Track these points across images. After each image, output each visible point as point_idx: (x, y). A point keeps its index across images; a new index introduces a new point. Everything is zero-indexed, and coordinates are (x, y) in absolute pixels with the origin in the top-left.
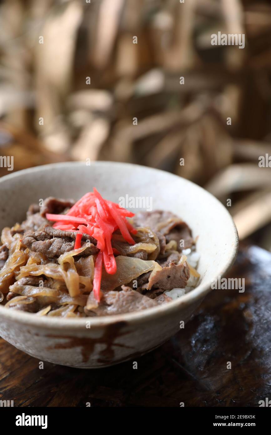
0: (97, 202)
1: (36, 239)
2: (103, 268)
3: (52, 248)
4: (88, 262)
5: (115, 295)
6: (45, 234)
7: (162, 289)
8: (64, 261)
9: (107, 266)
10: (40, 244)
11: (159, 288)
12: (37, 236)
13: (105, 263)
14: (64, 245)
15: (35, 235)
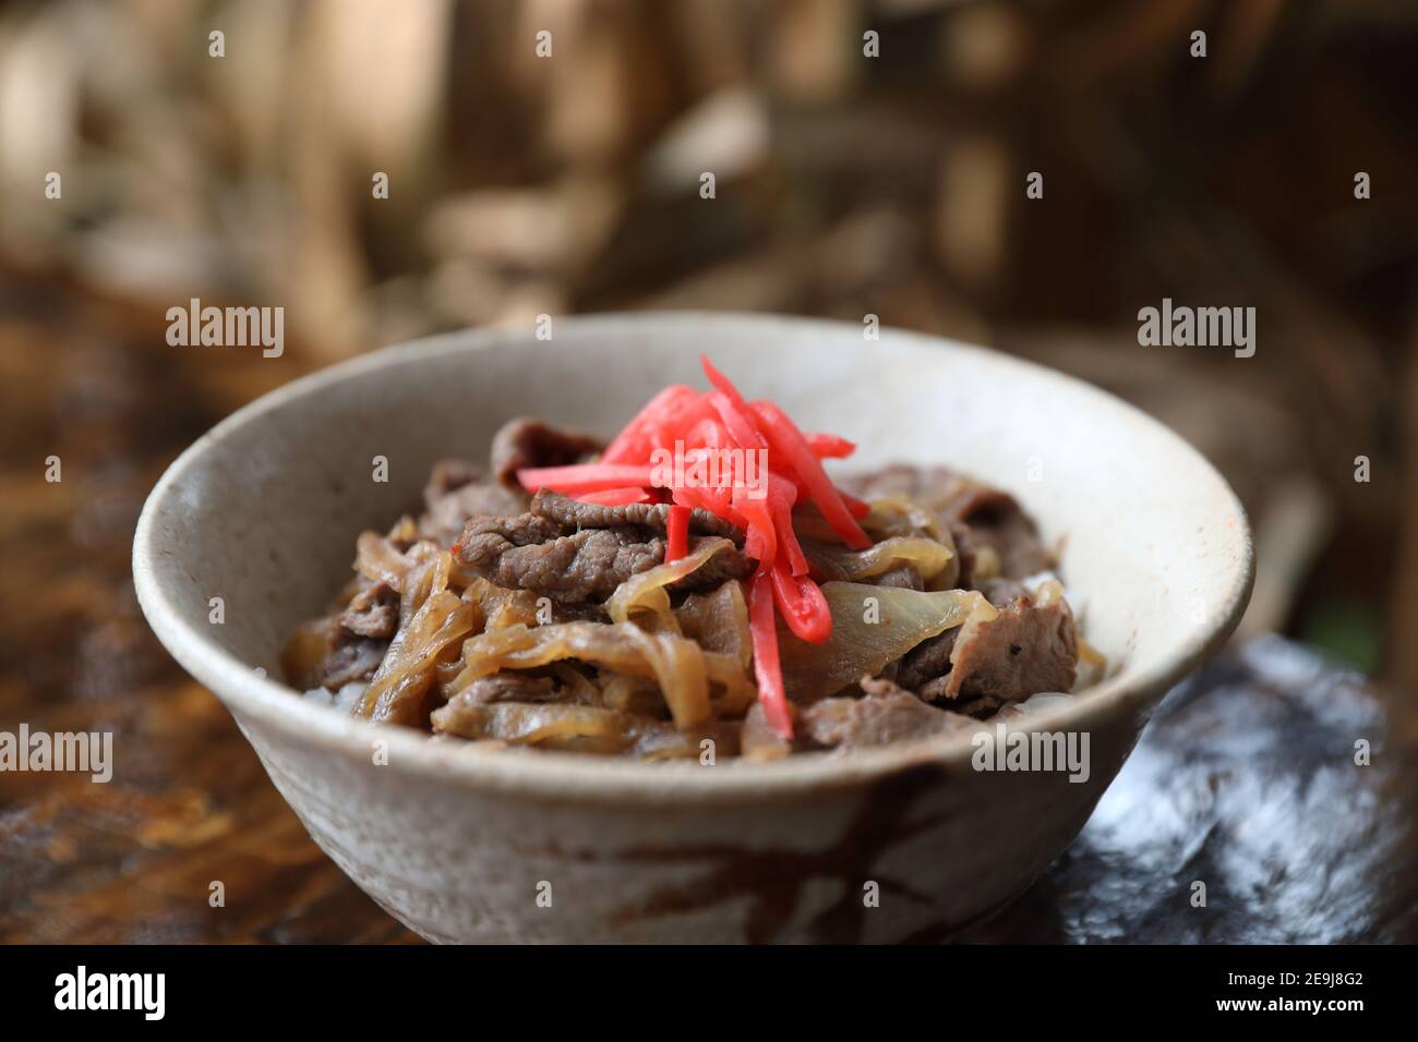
0: (722, 404)
1: (513, 538)
2: (782, 627)
3: (579, 566)
4: (722, 603)
5: (844, 710)
6: (543, 524)
7: (993, 696)
8: (631, 607)
9: (796, 613)
10: (532, 558)
11: (985, 692)
12: (513, 529)
13: (788, 605)
14: (621, 550)
15: (507, 527)
